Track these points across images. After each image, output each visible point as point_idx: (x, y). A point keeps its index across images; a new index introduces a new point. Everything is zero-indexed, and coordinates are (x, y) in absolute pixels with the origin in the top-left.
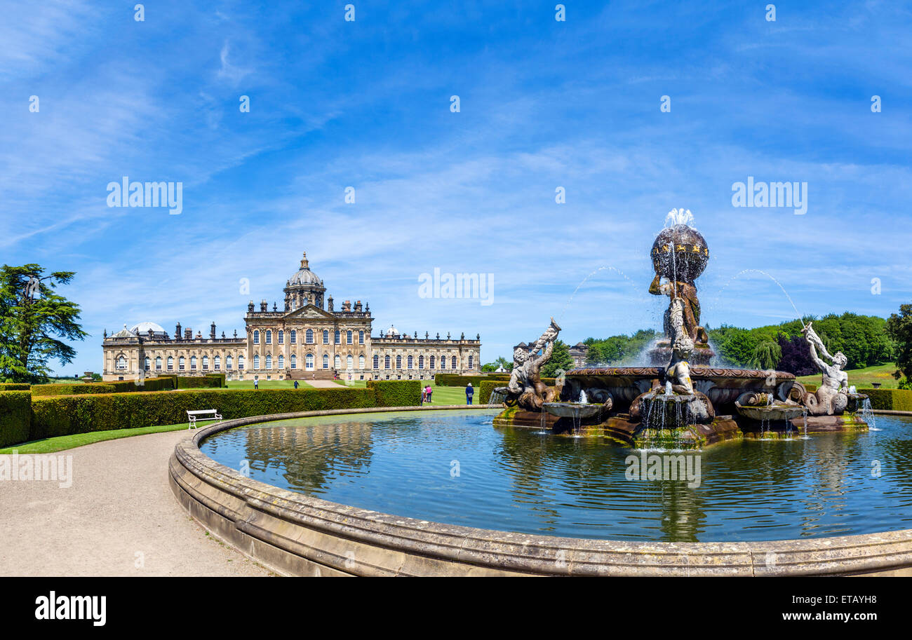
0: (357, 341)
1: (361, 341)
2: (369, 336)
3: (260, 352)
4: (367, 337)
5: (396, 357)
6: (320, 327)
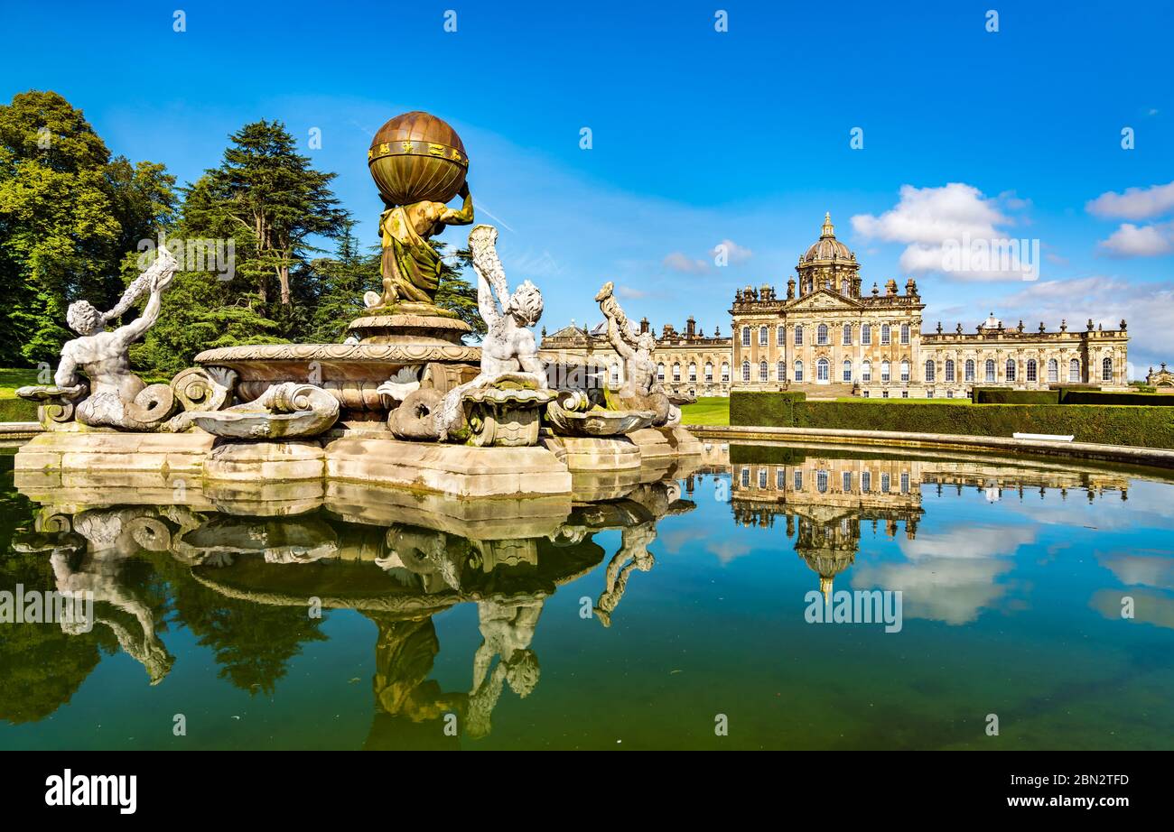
0: (899, 339)
1: (905, 339)
2: (918, 331)
3: (750, 357)
4: (914, 332)
5: (965, 362)
6: (837, 321)
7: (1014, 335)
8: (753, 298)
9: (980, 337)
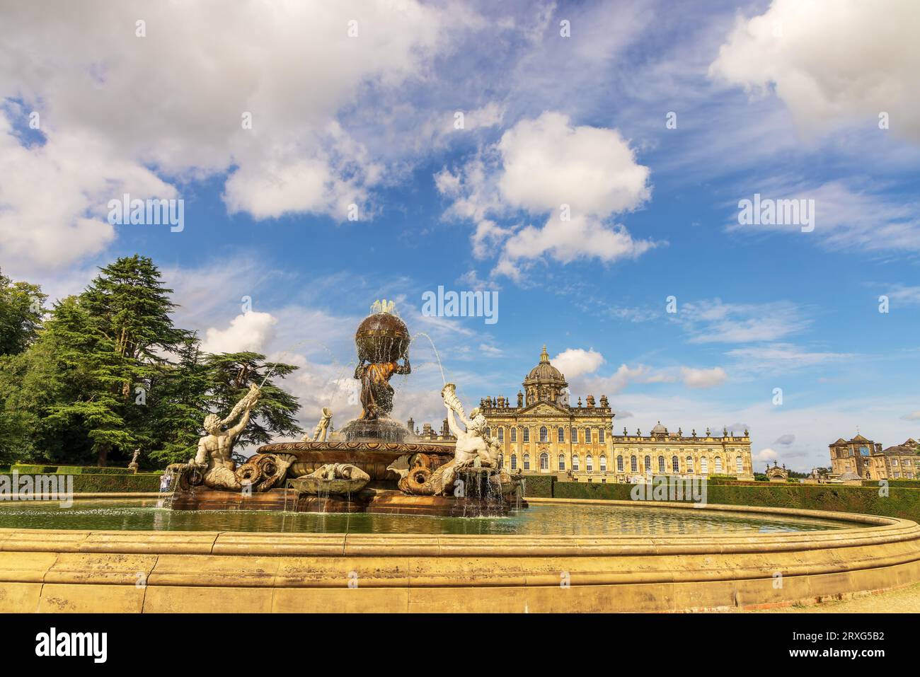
0: (597, 440)
1: (602, 440)
2: (611, 434)
4: (608, 434)
5: (644, 457)
6: (554, 424)
7: (676, 438)
8: (493, 406)
9: (653, 439)
